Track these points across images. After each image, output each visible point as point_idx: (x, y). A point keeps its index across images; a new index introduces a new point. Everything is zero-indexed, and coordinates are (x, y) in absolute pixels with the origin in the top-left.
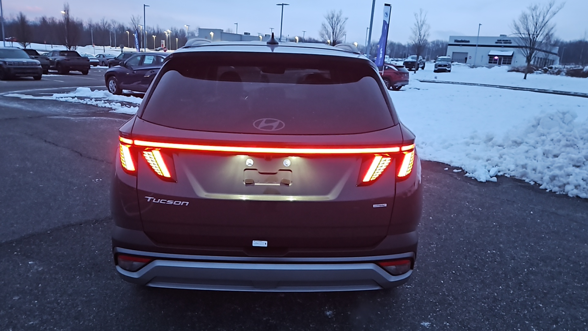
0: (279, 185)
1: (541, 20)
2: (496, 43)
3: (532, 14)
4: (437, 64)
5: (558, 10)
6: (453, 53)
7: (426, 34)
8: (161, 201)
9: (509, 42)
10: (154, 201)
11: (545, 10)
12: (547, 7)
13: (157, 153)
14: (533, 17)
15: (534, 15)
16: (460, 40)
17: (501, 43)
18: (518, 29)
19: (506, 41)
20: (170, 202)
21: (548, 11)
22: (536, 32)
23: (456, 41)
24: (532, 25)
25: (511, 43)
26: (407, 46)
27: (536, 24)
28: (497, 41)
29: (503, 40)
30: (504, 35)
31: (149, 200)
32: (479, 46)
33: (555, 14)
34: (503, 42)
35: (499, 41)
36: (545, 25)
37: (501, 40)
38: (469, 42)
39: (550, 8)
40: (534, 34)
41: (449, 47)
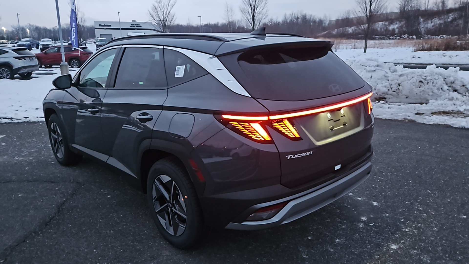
0: (343, 126)
1: (166, 10)
2: (131, 26)
3: (159, 6)
4: (98, 44)
5: (174, 3)
6: (101, 35)
7: (83, 20)
8: (296, 156)
9: (139, 26)
10: (292, 158)
11: (167, 4)
12: (167, 2)
13: (286, 122)
14: (160, 8)
15: (161, 7)
16: (104, 24)
17: (134, 27)
18: (152, 17)
19: (137, 25)
20: (302, 155)
21: (169, 4)
22: (165, 19)
23: (100, 25)
24: (161, 14)
25: (141, 27)
26: (52, 30)
27: (164, 14)
28: (131, 25)
29: (135, 25)
30: (135, 21)
31: (288, 158)
32: (122, 29)
33: (173, 6)
34: (135, 26)
35: (132, 25)
36: (169, 13)
37: (134, 25)
38: (110, 26)
39: (169, 2)
40: (163, 21)
41: (95, 30)
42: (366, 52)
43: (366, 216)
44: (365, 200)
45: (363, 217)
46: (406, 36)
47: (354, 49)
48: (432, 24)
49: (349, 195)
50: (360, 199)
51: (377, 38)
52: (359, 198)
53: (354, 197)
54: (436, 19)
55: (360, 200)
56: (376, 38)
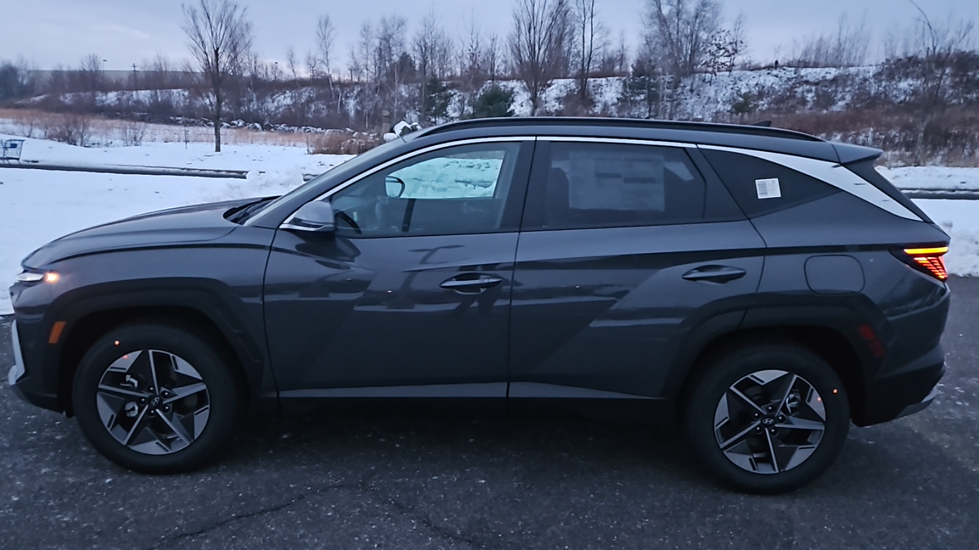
42: (219, 151)
46: (241, 124)
47: (187, 142)
48: (276, 104)
51: (181, 122)
54: (279, 96)
56: (178, 120)
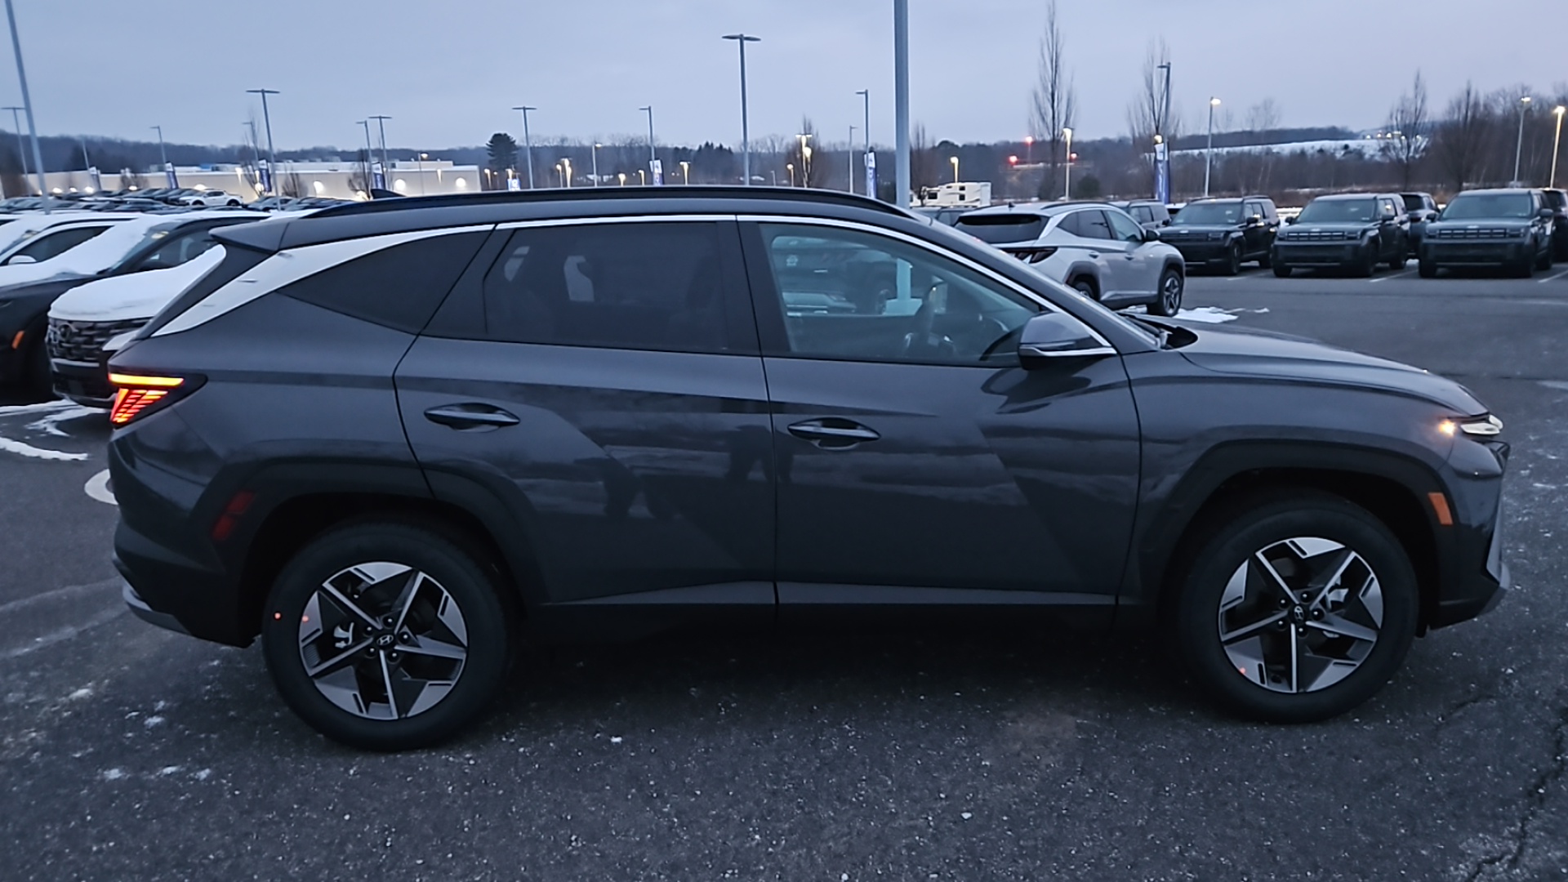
43: (148, 730)
44: (151, 773)
45: (157, 724)
49: (209, 767)
50: (169, 770)
52: (172, 773)
53: (189, 770)
55: (169, 766)
